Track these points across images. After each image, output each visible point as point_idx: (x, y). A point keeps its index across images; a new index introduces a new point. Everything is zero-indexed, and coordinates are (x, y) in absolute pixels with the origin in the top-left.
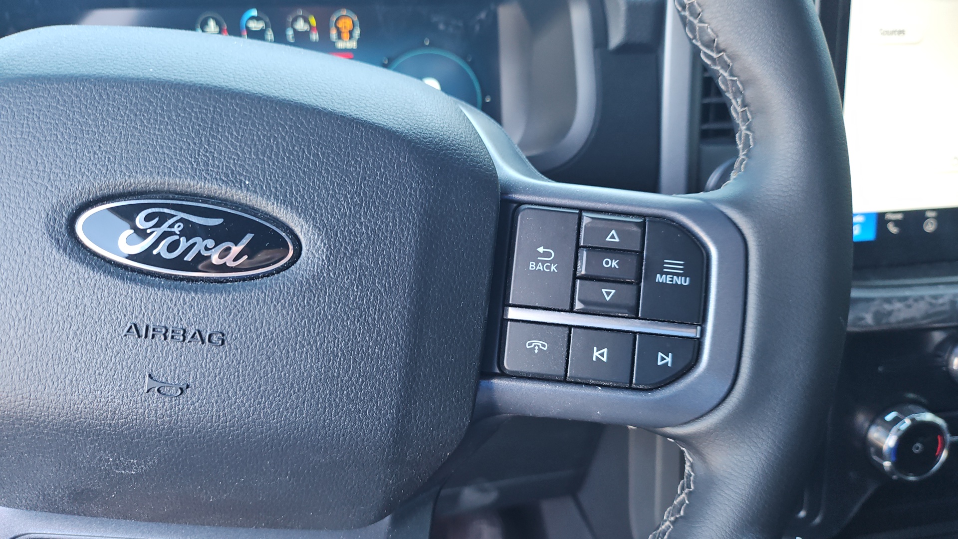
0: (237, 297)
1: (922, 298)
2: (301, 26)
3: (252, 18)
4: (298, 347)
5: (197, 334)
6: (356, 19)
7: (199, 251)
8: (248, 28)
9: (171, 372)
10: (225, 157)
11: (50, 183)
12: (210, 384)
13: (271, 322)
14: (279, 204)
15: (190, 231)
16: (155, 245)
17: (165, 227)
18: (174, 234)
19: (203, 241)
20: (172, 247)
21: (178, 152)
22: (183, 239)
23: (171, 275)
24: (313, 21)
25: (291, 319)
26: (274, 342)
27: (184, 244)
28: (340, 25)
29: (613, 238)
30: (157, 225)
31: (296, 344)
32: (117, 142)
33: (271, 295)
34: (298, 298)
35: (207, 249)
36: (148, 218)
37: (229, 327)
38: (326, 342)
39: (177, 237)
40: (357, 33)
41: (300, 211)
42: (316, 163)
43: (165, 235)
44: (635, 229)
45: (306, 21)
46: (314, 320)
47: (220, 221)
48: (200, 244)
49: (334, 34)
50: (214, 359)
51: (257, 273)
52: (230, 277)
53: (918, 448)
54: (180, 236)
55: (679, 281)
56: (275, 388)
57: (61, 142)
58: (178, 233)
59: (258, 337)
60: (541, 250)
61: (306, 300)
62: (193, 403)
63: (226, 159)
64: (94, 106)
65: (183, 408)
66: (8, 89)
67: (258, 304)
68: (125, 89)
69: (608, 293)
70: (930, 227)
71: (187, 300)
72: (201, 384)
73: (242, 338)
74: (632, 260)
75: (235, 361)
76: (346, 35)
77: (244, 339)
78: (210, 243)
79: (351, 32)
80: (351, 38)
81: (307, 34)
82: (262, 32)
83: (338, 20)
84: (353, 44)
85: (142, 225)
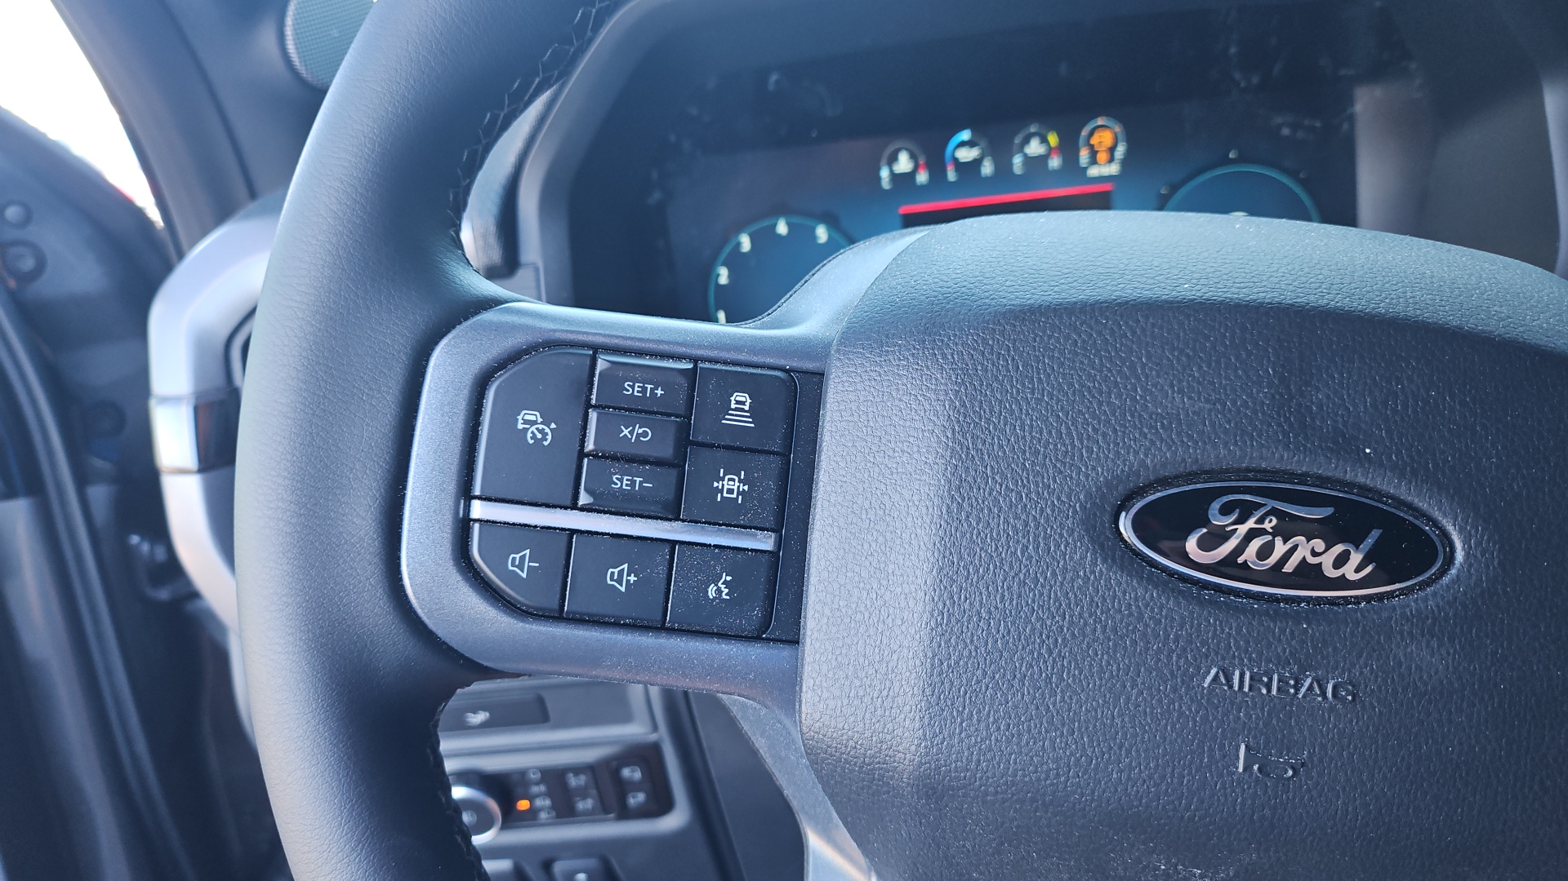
0: (1370, 627)
2: (1035, 148)
3: (962, 144)
4: (1465, 705)
5: (1315, 685)
6: (1118, 129)
7: (1304, 558)
8: (956, 160)
9: (1276, 741)
10: (1328, 413)
11: (1084, 462)
12: (1334, 762)
13: (1424, 667)
14: (1419, 483)
15: (1285, 527)
16: (1240, 550)
17: (1251, 523)
18: (1263, 532)
19: (1308, 541)
20: (1264, 553)
21: (1258, 408)
22: (1278, 541)
23: (1264, 594)
24: (1053, 139)
25: (1453, 662)
26: (1430, 697)
27: (1280, 546)
28: (1094, 141)
30: (1241, 520)
31: (1462, 701)
32: (1170, 399)
33: (1421, 625)
34: (1462, 628)
35: (1314, 554)
36: (1225, 510)
37: (1360, 675)
38: (1507, 697)
39: (1269, 538)
40: (1121, 150)
41: (1452, 491)
42: (1465, 416)
43: (1252, 535)
45: (1044, 140)
46: (1488, 663)
47: (1329, 511)
48: (1303, 547)
49: (1084, 156)
50: (1340, 724)
51: (1392, 589)
52: (1351, 597)
54: (1274, 535)
56: (1432, 769)
57: (1091, 402)
58: (1271, 531)
59: (1405, 689)
61: (1474, 631)
62: (1309, 790)
63: (1331, 415)
64: (1126, 346)
65: (1294, 798)
66: (1002, 328)
67: (1402, 640)
68: (1166, 318)
71: (1296, 633)
72: (1321, 761)
73: (1380, 691)
75: (1371, 728)
76: (1102, 156)
77: (1384, 692)
78: (1319, 544)
79: (1112, 150)
80: (1111, 160)
81: (1043, 159)
82: (977, 163)
83: (1091, 134)
84: (1113, 169)
85: (1218, 521)
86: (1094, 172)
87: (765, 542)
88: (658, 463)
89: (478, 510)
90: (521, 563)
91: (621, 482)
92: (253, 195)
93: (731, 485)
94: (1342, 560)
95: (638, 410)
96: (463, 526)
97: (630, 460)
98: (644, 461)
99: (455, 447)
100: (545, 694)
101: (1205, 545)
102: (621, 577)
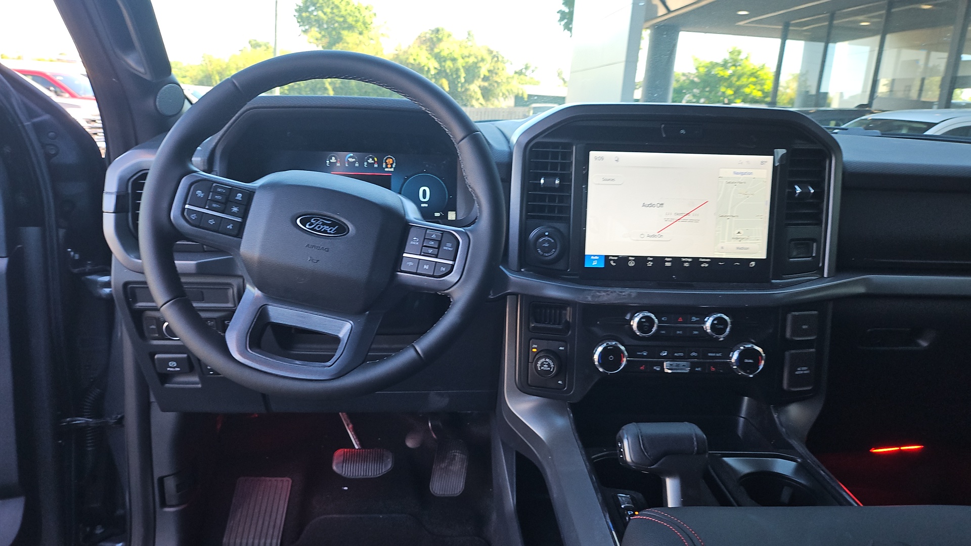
1: (615, 292)
2: (370, 161)
3: (350, 156)
5: (322, 248)
6: (393, 159)
8: (348, 160)
11: (294, 210)
14: (345, 220)
15: (324, 224)
16: (315, 227)
20: (319, 227)
21: (323, 205)
24: (376, 159)
27: (322, 227)
29: (434, 236)
36: (314, 220)
40: (394, 166)
43: (318, 224)
44: (441, 235)
45: (373, 160)
47: (331, 222)
48: (326, 227)
49: (384, 165)
50: (325, 255)
51: (338, 235)
52: (331, 236)
53: (611, 358)
55: (449, 249)
60: (415, 238)
62: (319, 265)
67: (338, 243)
69: (430, 251)
70: (631, 264)
72: (322, 260)
74: (437, 242)
76: (389, 166)
79: (392, 164)
80: (391, 167)
81: (373, 164)
82: (354, 162)
83: (386, 160)
84: (392, 170)
85: (312, 221)
86: (386, 169)
87: (239, 220)
88: (222, 203)
89: (187, 206)
90: (193, 216)
91: (214, 205)
92: (137, 144)
93: (235, 209)
94: (330, 230)
95: (220, 194)
96: (184, 209)
97: (217, 202)
98: (219, 202)
99: (184, 194)
100: (204, 291)
101: (310, 225)
102: (212, 222)
